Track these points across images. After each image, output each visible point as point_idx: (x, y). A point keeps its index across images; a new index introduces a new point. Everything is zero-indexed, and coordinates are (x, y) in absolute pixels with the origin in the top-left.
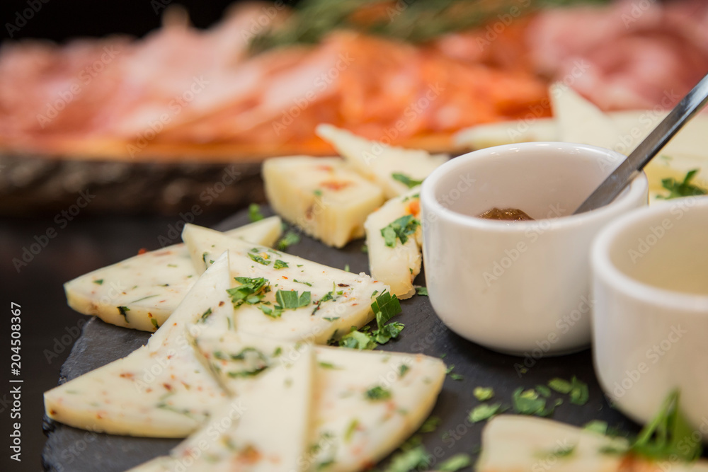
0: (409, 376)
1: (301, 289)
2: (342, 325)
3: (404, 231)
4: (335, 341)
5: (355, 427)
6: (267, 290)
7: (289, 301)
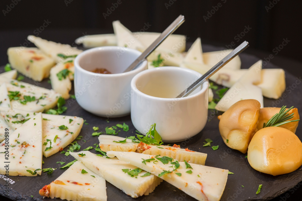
0: (72, 123)
1: (32, 95)
2: (46, 107)
3: (65, 74)
4: (45, 112)
5: (57, 138)
6: (20, 95)
7: (28, 99)
